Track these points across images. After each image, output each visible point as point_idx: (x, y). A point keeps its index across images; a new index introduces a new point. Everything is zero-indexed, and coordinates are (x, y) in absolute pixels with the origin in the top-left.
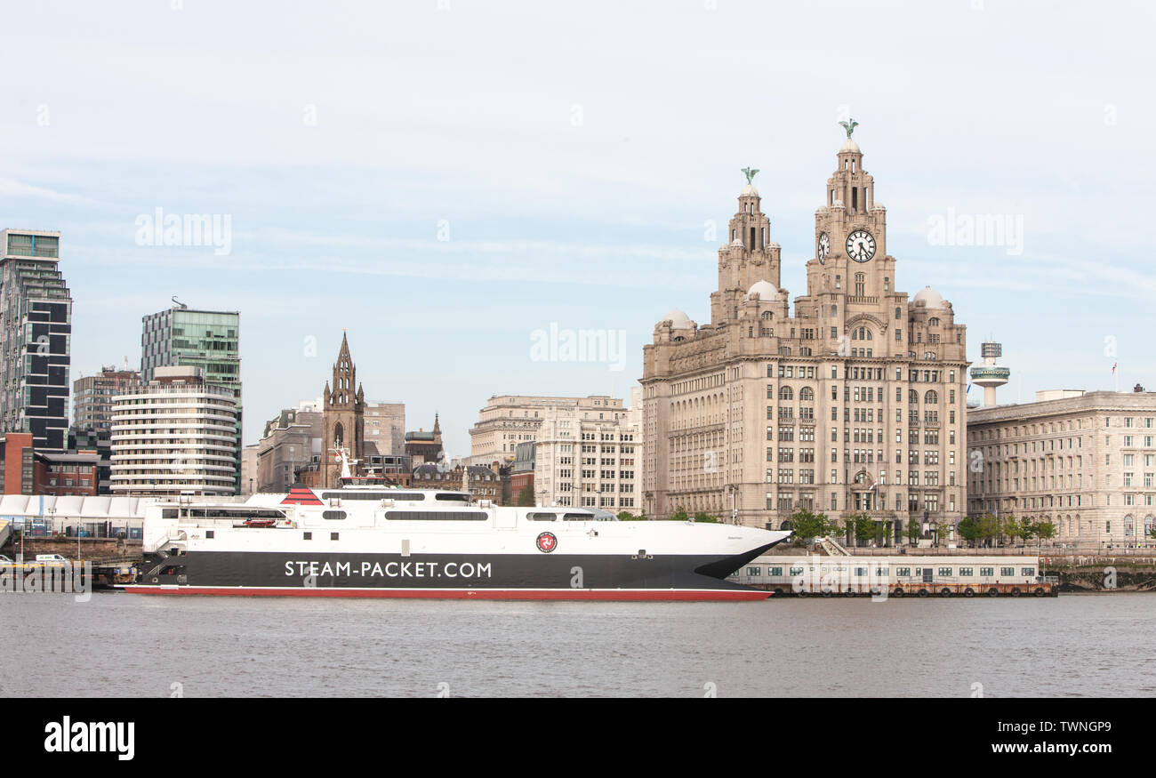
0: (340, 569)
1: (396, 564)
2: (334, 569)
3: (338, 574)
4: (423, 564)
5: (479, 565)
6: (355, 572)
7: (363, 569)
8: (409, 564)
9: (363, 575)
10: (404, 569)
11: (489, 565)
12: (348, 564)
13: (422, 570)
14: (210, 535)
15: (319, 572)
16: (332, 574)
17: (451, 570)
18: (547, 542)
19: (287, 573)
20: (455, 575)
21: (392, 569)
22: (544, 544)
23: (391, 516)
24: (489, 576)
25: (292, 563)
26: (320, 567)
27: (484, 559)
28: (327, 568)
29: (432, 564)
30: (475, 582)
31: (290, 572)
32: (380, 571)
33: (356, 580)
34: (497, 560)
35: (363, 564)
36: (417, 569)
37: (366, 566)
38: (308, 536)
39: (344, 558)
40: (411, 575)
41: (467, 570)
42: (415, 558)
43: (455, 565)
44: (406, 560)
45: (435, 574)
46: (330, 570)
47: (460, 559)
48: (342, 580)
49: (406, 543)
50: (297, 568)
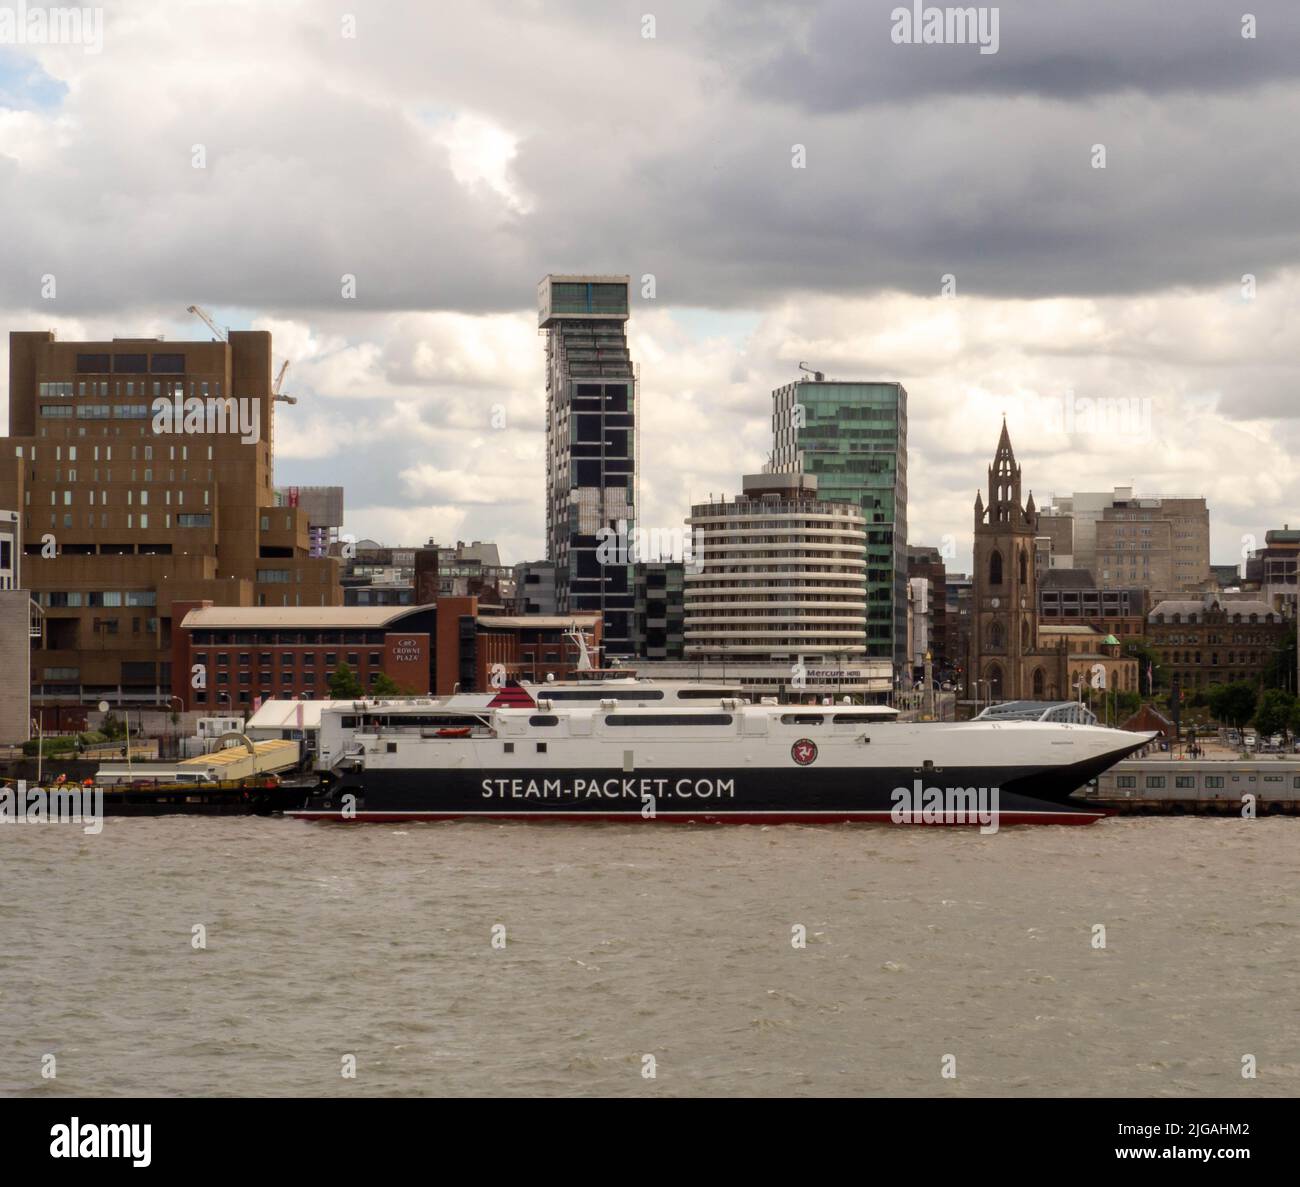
0: (548, 788)
1: (617, 782)
2: (541, 789)
3: (546, 795)
4: (649, 781)
5: (719, 782)
6: (566, 791)
7: (577, 789)
8: (633, 781)
9: (576, 795)
10: (627, 788)
11: (731, 782)
12: (558, 783)
13: (649, 788)
14: (392, 748)
15: (523, 792)
16: (538, 795)
17: (684, 788)
18: (805, 752)
19: (484, 795)
20: (690, 795)
21: (612, 788)
22: (801, 754)
23: (612, 721)
24: (732, 795)
25: (490, 782)
26: (525, 786)
27: (724, 774)
28: (533, 785)
29: (661, 782)
30: (713, 803)
31: (487, 792)
32: (597, 790)
33: (567, 802)
34: (740, 775)
35: (577, 782)
36: (643, 788)
37: (580, 785)
38: (509, 748)
39: (552, 774)
40: (634, 795)
41: (704, 788)
42: (641, 773)
43: (690, 782)
44: (628, 776)
45: (665, 792)
46: (536, 790)
47: (695, 774)
48: (552, 801)
49: (628, 755)
50: (495, 787)
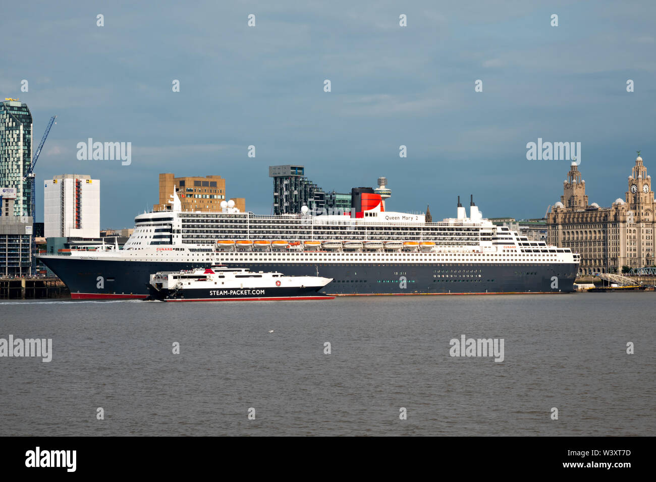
0: (225, 293)
4: (246, 291)
5: (261, 291)
6: (229, 293)
7: (231, 293)
10: (242, 292)
11: (264, 291)
12: (227, 291)
14: (189, 284)
16: (223, 294)
17: (254, 292)
18: (278, 283)
20: (255, 294)
21: (239, 292)
23: (237, 277)
24: (264, 293)
25: (212, 291)
26: (219, 292)
27: (262, 289)
28: (221, 293)
29: (249, 291)
30: (260, 295)
31: (211, 294)
32: (235, 293)
33: (229, 296)
34: (266, 289)
35: (231, 291)
38: (216, 283)
39: (225, 289)
40: (243, 294)
41: (258, 292)
42: (244, 289)
44: (242, 290)
45: (250, 293)
47: (256, 289)
48: (225, 296)
49: (241, 285)
50: (213, 293)
